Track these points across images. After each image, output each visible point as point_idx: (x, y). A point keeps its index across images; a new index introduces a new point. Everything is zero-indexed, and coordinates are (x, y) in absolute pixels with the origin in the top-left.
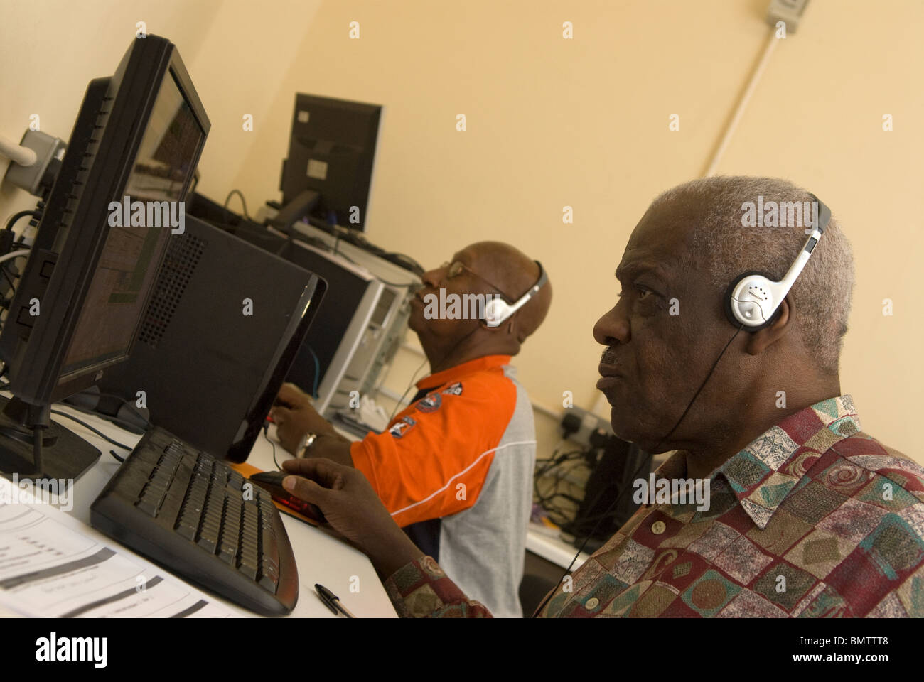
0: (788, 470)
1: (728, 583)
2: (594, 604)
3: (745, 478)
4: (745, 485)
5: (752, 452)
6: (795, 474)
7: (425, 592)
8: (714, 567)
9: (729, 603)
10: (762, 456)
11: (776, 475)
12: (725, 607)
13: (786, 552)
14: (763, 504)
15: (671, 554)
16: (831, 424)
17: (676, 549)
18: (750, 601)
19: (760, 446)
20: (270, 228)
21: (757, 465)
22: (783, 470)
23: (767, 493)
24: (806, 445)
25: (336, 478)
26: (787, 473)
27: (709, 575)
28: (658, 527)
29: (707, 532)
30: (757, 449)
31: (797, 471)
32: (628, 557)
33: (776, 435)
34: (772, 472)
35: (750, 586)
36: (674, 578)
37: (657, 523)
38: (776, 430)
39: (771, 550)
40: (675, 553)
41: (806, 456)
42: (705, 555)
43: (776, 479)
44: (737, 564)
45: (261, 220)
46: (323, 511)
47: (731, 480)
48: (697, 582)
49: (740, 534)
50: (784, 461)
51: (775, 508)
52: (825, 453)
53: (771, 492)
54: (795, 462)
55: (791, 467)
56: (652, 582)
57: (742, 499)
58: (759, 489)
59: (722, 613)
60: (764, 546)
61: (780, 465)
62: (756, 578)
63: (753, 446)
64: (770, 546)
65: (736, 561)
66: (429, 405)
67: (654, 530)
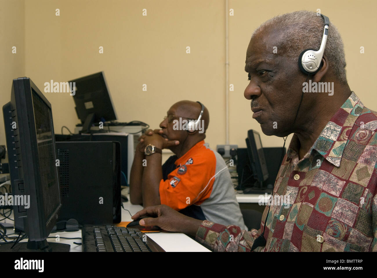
0: (341, 139)
1: (331, 197)
2: (283, 218)
3: (324, 148)
4: (325, 151)
5: (324, 136)
6: (344, 139)
7: (211, 233)
8: (323, 191)
9: (335, 207)
10: (328, 137)
11: (337, 143)
12: (334, 209)
13: (349, 177)
14: (335, 156)
15: (305, 188)
16: (351, 112)
17: (307, 186)
18: (343, 204)
19: (326, 132)
20: (82, 134)
21: (327, 141)
22: (339, 140)
23: (336, 151)
24: (345, 125)
25: (158, 212)
26: (341, 140)
27: (322, 195)
28: (297, 177)
29: (316, 175)
30: (325, 134)
31: (345, 138)
32: (289, 194)
33: (331, 126)
34: (335, 142)
35: (340, 197)
36: (309, 200)
37: (295, 175)
38: (331, 123)
39: (343, 178)
40: (306, 188)
41: (346, 130)
42: (318, 186)
43: (338, 144)
44: (332, 188)
45: (77, 133)
46: (159, 226)
47: (319, 151)
48: (319, 200)
49: (329, 173)
50: (338, 136)
51: (341, 156)
52: (353, 126)
53: (337, 150)
54: (342, 134)
55: (342, 137)
56: (301, 203)
57: (326, 158)
58: (332, 151)
59: (334, 212)
60: (340, 177)
61: (337, 138)
62: (342, 192)
63: (323, 133)
64: (343, 176)
65: (331, 186)
66: (182, 171)
67: (295, 179)
